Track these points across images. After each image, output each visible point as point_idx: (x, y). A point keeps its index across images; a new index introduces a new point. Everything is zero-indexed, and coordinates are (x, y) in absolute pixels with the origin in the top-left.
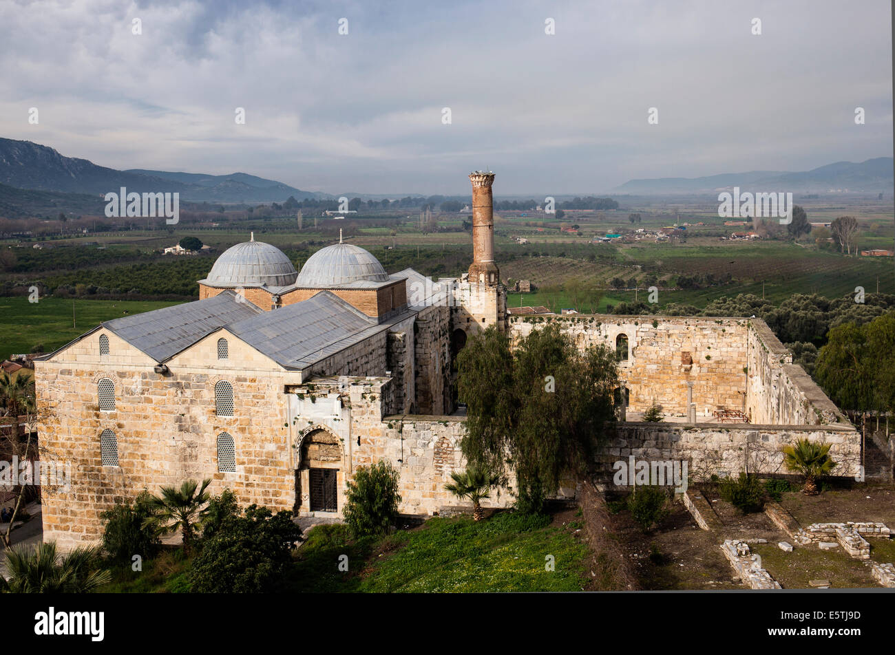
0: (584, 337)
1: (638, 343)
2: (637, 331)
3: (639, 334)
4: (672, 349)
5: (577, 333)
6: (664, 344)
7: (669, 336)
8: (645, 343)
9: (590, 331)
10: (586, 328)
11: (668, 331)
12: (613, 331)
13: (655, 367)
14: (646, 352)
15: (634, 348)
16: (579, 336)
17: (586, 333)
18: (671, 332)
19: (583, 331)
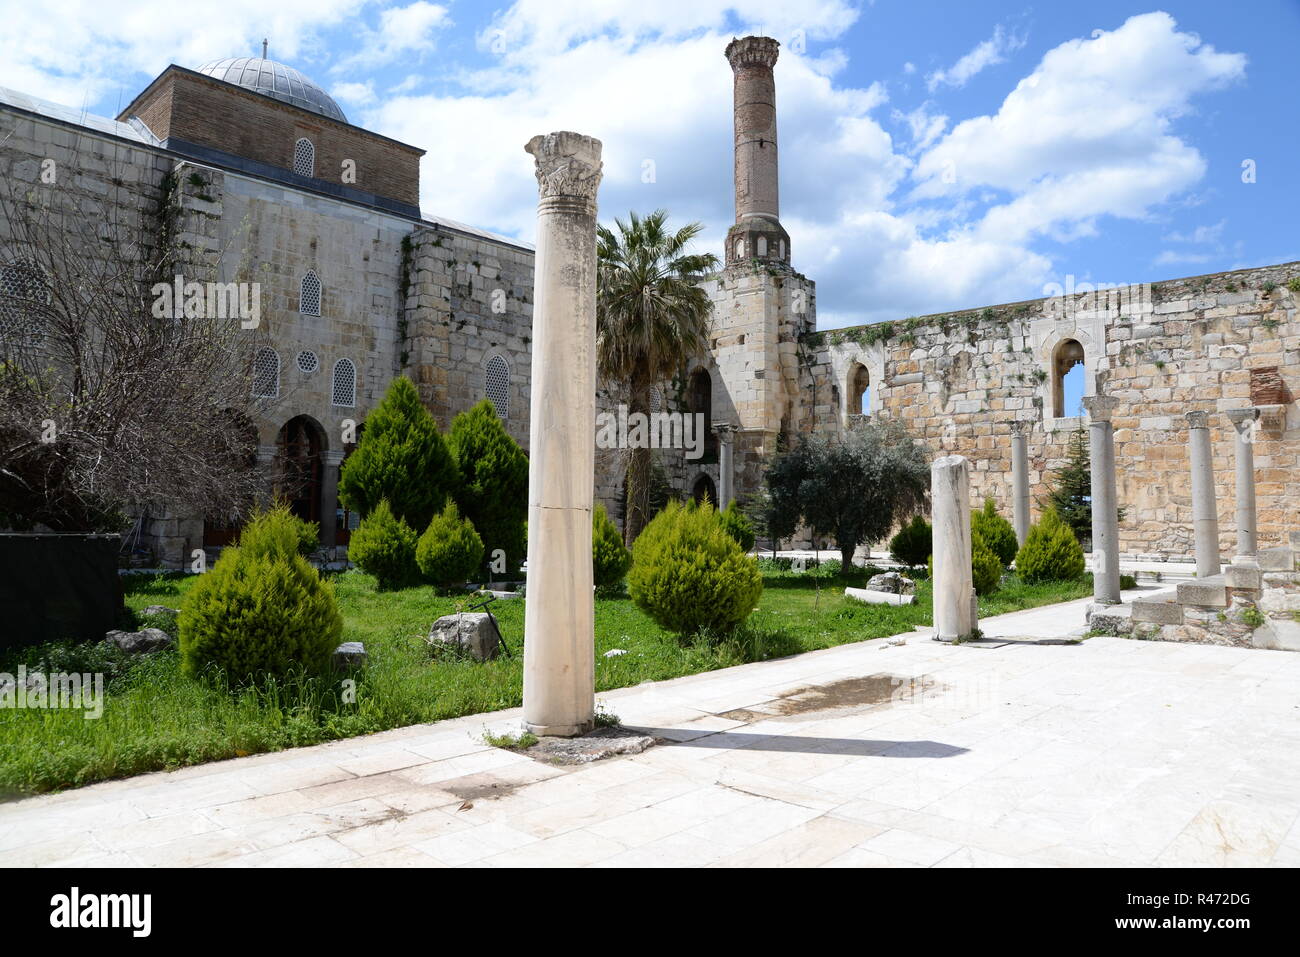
0: (970, 362)
1: (1112, 361)
2: (1107, 329)
3: (1114, 333)
4: (1216, 365)
5: (953, 351)
6: (1190, 353)
7: (1206, 328)
8: (1132, 359)
9: (983, 345)
10: (972, 339)
11: (1201, 313)
12: (1044, 336)
13: (1165, 422)
14: (1140, 382)
15: (1101, 376)
16: (957, 359)
17: (974, 350)
18: (1208, 315)
19: (968, 348)
